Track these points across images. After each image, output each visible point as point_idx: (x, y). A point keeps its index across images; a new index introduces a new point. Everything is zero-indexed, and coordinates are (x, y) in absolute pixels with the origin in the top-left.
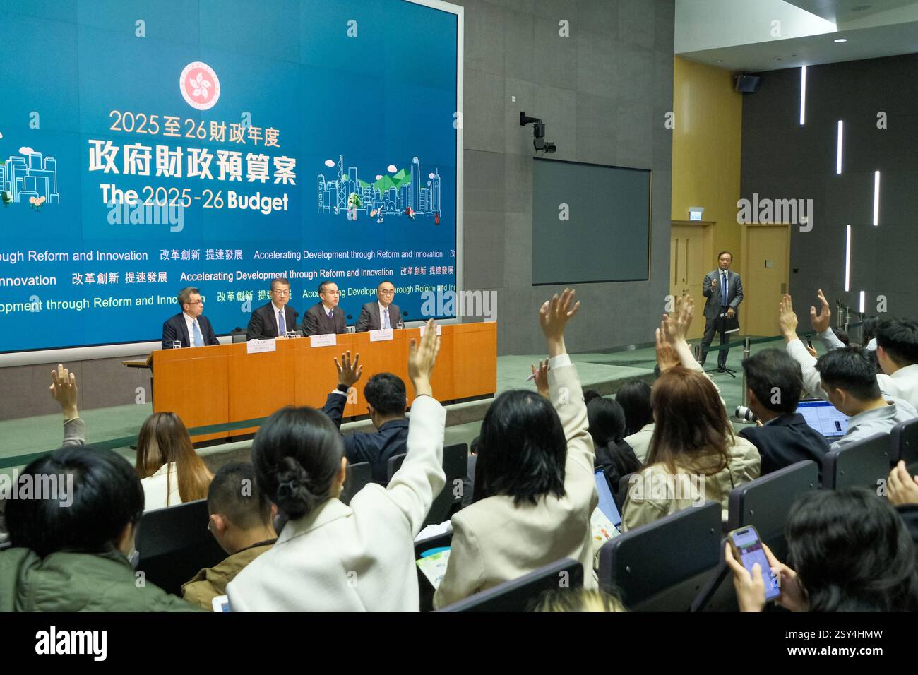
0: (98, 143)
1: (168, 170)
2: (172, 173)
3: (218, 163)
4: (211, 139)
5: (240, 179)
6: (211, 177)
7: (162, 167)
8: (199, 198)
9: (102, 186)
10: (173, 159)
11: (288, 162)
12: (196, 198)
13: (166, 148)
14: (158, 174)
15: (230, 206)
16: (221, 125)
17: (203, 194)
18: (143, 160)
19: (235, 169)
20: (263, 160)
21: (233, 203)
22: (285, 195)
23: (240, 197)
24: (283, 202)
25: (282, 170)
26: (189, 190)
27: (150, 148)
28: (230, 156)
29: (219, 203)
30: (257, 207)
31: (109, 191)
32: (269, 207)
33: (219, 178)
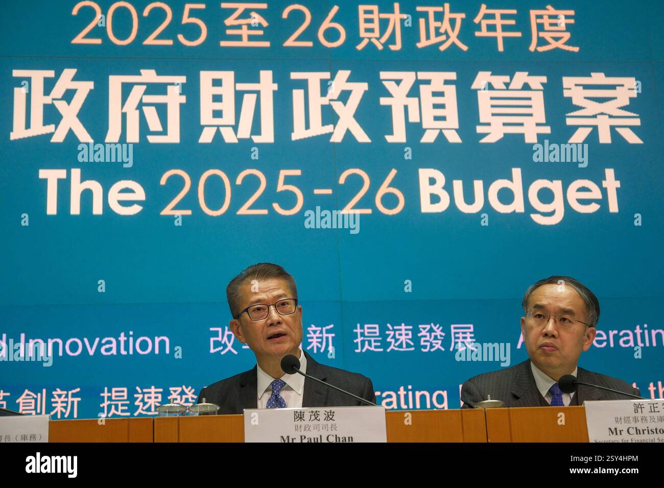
0: (38, 76)
1: (235, 128)
2: (245, 131)
3: (384, 101)
4: (360, 47)
5: (453, 138)
6: (362, 137)
7: (217, 121)
8: (329, 191)
9: (43, 174)
10: (249, 102)
11: (613, 87)
12: (317, 192)
13: (228, 77)
14: (207, 137)
15: (426, 207)
16: (392, 12)
17: (342, 180)
18: (162, 110)
19: (439, 112)
20: (526, 87)
21: (435, 199)
22: (610, 173)
23: (458, 185)
24: (604, 191)
25: (593, 108)
26: (298, 172)
27: (182, 79)
28: (418, 83)
29: (389, 201)
30: (518, 206)
31: (64, 186)
32: (558, 205)
33: (390, 139)
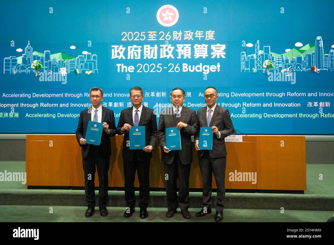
0: (116, 47)
1: (150, 56)
2: (152, 57)
3: (177, 50)
4: (173, 40)
5: (190, 57)
6: (173, 57)
7: (147, 55)
8: (166, 68)
9: (117, 65)
10: (153, 51)
11: (221, 47)
12: (164, 68)
13: (149, 46)
14: (145, 58)
15: (184, 71)
16: (180, 32)
17: (169, 66)
18: (137, 53)
19: (187, 52)
20: (204, 47)
21: (185, 69)
22: (219, 64)
23: (190, 66)
24: (217, 67)
25: (216, 51)
26: (161, 64)
27: (141, 47)
28: (184, 47)
29: (177, 69)
30: (201, 70)
31: (121, 67)
32: (208, 70)
33: (178, 58)
